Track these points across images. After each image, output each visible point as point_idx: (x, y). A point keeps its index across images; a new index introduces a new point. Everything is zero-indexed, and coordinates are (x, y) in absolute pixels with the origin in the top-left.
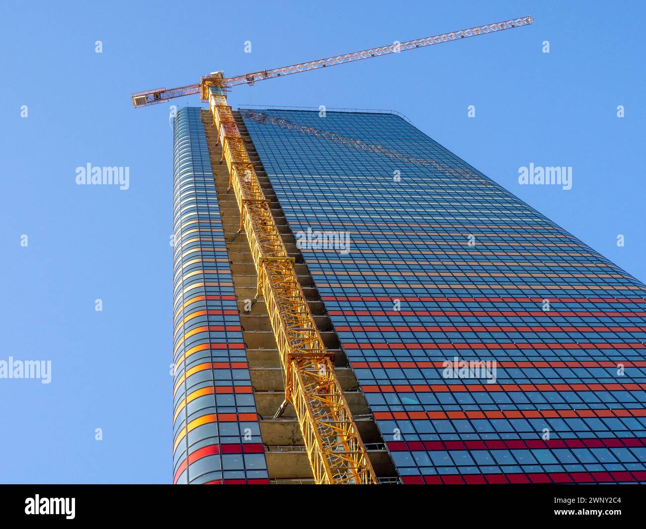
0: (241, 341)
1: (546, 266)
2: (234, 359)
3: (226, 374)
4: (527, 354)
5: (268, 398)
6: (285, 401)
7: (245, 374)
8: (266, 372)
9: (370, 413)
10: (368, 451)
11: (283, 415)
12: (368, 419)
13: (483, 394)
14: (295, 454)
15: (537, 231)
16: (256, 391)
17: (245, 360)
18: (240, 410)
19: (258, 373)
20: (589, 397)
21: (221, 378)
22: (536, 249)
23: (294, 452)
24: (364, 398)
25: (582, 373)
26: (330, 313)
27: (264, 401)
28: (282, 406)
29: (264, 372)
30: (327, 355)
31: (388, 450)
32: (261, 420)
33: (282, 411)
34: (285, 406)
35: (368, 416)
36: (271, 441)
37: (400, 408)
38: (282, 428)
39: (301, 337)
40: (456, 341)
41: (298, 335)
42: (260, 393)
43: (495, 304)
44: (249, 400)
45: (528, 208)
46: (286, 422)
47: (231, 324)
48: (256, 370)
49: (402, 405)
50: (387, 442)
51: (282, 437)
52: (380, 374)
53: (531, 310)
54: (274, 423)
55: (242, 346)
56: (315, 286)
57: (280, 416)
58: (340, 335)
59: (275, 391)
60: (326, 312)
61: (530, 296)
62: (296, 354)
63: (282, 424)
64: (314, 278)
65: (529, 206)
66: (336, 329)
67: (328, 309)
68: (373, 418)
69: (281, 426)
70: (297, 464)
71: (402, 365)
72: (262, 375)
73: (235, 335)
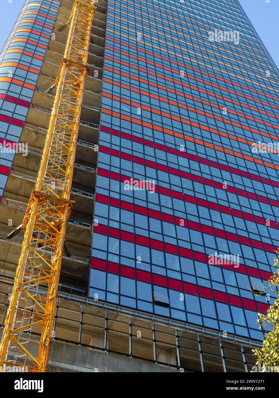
0: (47, 44)
1: (244, 65)
2: (38, 52)
3: (29, 59)
4: (205, 107)
5: (47, 80)
6: (54, 85)
7: (40, 63)
8: (53, 66)
9: (100, 108)
10: (81, 124)
11: (51, 92)
12: (98, 111)
13: (168, 119)
14: (47, 114)
15: (250, 45)
16: (42, 74)
17: (43, 55)
18: (27, 81)
19: (48, 65)
20: (225, 141)
21: (24, 60)
22: (250, 56)
23: (47, 113)
24: (101, 99)
25: (229, 127)
26: (106, 47)
27: (45, 82)
28: (52, 87)
29: (52, 66)
30: (85, 66)
31: (99, 130)
32: (37, 91)
33: (51, 90)
34: (53, 87)
35: (98, 109)
36: (40, 104)
37: (118, 111)
38: (48, 99)
39: (79, 53)
40: (169, 87)
41: (77, 51)
42: (43, 76)
43: (203, 75)
44: (35, 77)
45: (253, 30)
46: (50, 96)
47: (45, 33)
48: (47, 63)
49: (120, 110)
50: (101, 125)
51: (46, 104)
52: (117, 89)
53: (221, 85)
54: (43, 94)
55: (46, 47)
56: (105, 29)
57: (49, 92)
58: (106, 61)
59: (53, 78)
60: (104, 46)
61: (224, 78)
62: (68, 60)
63: (48, 97)
64: (107, 24)
65: (254, 29)
66: (105, 57)
67: (106, 44)
68: (100, 110)
69: (47, 97)
70: (47, 120)
71: (132, 89)
72: (50, 67)
73: (45, 40)
